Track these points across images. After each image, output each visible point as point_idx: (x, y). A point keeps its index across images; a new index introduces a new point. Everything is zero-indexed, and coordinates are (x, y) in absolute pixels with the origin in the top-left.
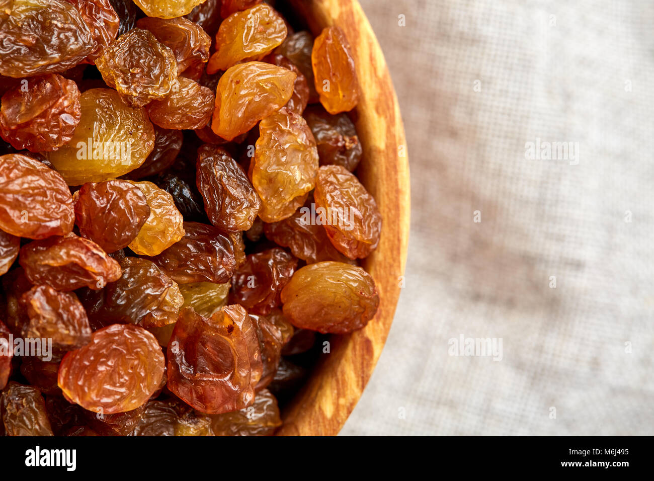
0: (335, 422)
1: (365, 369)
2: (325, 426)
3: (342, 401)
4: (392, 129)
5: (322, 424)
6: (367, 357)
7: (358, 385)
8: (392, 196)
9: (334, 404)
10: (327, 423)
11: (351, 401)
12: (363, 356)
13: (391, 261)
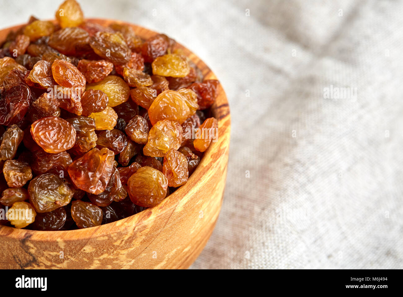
0: (118, 228)
1: (143, 219)
2: (113, 227)
3: (126, 224)
4: (213, 163)
5: (112, 226)
6: (146, 217)
7: (136, 222)
8: (196, 180)
9: (122, 223)
10: (115, 226)
11: (129, 225)
12: (145, 216)
13: (180, 196)
